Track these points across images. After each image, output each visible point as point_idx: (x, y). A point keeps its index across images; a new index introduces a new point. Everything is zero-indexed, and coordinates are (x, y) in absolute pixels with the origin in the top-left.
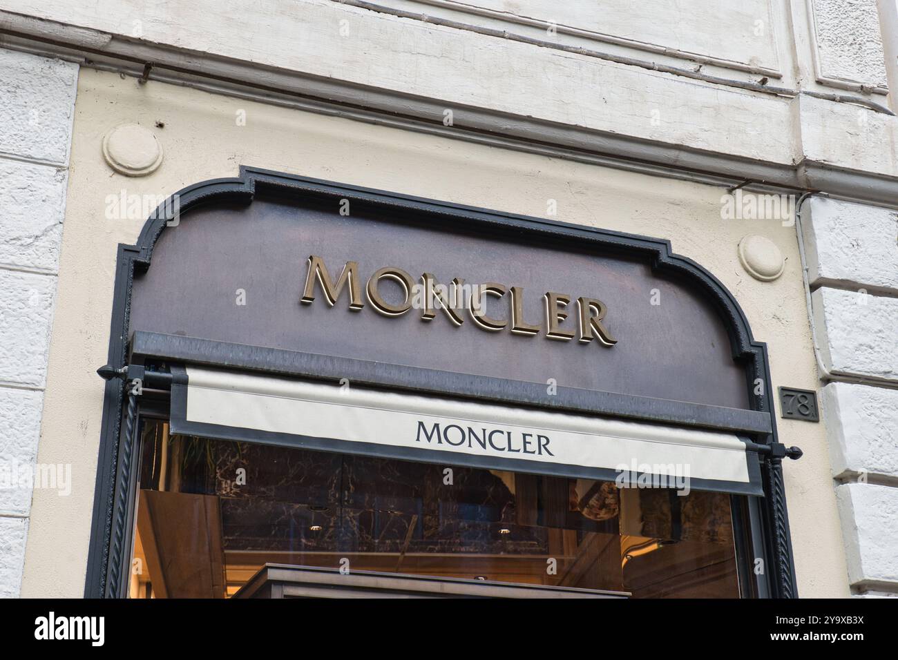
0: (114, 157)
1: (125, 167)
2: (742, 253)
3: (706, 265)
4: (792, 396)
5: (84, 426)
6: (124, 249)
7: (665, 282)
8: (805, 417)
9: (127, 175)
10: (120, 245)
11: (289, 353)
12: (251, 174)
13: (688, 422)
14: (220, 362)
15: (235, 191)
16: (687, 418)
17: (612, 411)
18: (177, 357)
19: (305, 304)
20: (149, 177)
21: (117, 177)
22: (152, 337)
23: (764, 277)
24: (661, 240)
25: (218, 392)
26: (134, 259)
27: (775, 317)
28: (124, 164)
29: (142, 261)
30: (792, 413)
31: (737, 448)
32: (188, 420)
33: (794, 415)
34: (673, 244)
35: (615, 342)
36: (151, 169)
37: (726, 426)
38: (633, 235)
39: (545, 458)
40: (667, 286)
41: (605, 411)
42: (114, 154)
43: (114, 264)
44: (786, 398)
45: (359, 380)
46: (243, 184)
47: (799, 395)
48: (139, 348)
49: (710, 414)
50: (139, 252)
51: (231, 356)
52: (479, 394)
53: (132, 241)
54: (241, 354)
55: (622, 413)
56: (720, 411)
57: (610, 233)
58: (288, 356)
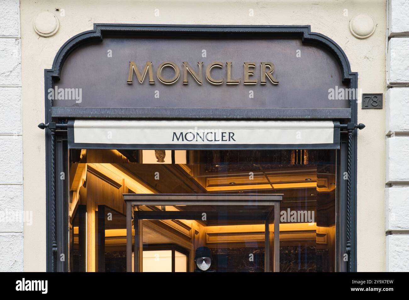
0: (38, 30)
1: (43, 33)
2: (350, 25)
3: (329, 36)
4: (369, 97)
5: (39, 148)
6: (47, 72)
7: (309, 47)
8: (375, 107)
9: (45, 37)
10: (45, 70)
11: (117, 109)
12: (99, 27)
13: (306, 118)
14: (87, 116)
15: (92, 36)
16: (305, 116)
17: (267, 117)
18: (70, 116)
19: (130, 84)
20: (54, 36)
21: (41, 38)
22: (59, 109)
23: (361, 37)
24: (305, 26)
25: (86, 129)
26: (51, 75)
27: (366, 57)
28: (43, 32)
29: (55, 75)
30: (367, 106)
31: (330, 128)
32: (75, 142)
33: (369, 107)
34: (312, 27)
35: (278, 82)
36: (54, 32)
37: (326, 117)
38: (289, 26)
39: (232, 142)
40: (310, 49)
41: (264, 117)
42: (37, 28)
43: (44, 79)
44: (365, 99)
45: (148, 117)
46: (96, 32)
47: (373, 96)
48: (54, 115)
49: (318, 112)
50: (53, 72)
51: (92, 113)
52: (203, 117)
53: (50, 67)
54: (96, 112)
55: (272, 117)
56: (323, 110)
57: (278, 27)
58: (116, 110)
